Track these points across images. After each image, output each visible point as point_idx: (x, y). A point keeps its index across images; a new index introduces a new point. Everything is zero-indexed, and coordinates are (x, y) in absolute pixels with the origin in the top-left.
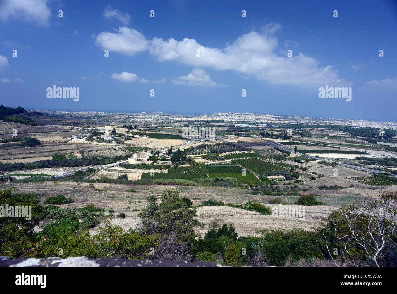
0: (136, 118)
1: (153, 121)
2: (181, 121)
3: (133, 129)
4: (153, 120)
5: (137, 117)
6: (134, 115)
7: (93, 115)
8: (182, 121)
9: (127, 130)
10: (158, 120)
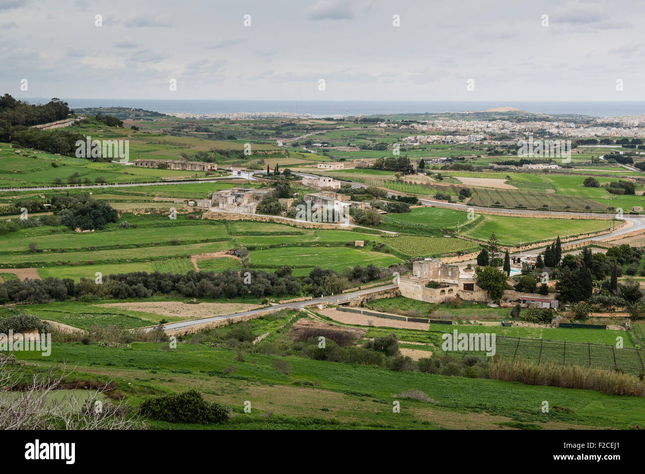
0: (423, 132)
1: (485, 143)
2: (592, 142)
3: (413, 172)
4: (485, 139)
5: (424, 128)
6: (415, 122)
7: (274, 126)
8: (599, 140)
9: (392, 176)
10: (500, 139)
